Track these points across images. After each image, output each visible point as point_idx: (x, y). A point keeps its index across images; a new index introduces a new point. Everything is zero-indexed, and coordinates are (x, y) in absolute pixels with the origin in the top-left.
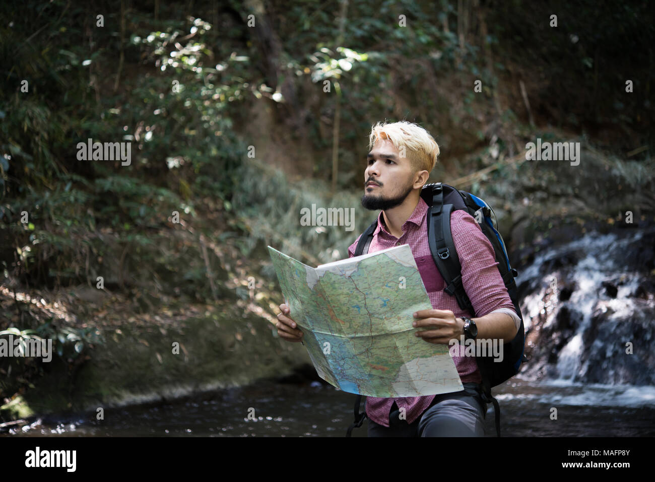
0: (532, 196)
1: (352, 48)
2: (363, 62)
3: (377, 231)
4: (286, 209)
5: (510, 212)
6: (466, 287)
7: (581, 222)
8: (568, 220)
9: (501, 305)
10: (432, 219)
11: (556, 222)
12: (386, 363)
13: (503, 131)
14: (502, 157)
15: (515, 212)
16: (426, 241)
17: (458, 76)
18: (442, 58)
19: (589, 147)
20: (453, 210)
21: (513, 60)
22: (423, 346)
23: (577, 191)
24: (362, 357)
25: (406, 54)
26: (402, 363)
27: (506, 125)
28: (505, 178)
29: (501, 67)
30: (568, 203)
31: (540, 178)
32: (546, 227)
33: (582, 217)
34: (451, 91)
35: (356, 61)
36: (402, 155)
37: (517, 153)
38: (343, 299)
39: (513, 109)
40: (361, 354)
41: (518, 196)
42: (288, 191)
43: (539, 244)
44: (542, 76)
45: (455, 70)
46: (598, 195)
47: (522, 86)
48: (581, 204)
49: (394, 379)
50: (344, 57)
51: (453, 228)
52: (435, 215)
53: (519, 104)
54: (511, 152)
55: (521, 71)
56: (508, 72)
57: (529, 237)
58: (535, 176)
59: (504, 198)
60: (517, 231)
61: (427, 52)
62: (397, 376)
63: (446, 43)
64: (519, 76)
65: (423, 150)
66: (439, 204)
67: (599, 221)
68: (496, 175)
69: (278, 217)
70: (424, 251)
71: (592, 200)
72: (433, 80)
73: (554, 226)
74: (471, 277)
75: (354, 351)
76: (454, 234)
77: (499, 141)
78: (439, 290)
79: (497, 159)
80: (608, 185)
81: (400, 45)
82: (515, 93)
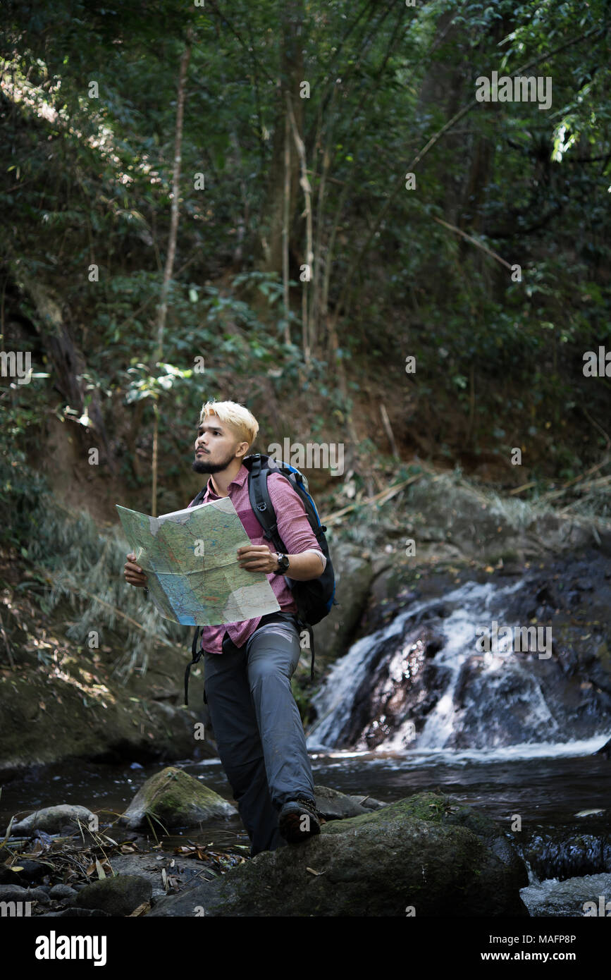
0: (395, 542)
1: (174, 363)
2: (186, 378)
3: (207, 494)
4: (94, 560)
5: (369, 560)
6: (281, 534)
7: (455, 571)
8: (439, 569)
9: (309, 547)
10: (252, 481)
11: (425, 572)
12: (217, 593)
13: (360, 465)
14: (359, 496)
15: (376, 561)
16: (247, 498)
17: (303, 397)
18: (283, 376)
19: (463, 482)
20: (269, 473)
21: (372, 379)
22: (246, 576)
23: (450, 535)
24: (197, 591)
25: (239, 370)
26: (230, 592)
27: (364, 457)
28: (362, 521)
29: (355, 386)
30: (438, 549)
31: (406, 520)
32: (413, 578)
33: (457, 566)
34: (295, 417)
35: (178, 378)
36: (225, 429)
37: (377, 491)
38: (180, 542)
39: (372, 439)
40: (196, 588)
41: (380, 543)
42: (97, 538)
43: (404, 599)
44: (408, 398)
45: (301, 391)
46: (474, 539)
47: (384, 410)
48: (455, 550)
49: (224, 608)
50: (165, 374)
51: (269, 486)
52: (254, 477)
53: (380, 433)
54: (371, 491)
55: (382, 392)
56: (366, 393)
57: (393, 591)
58: (400, 520)
59: (362, 544)
60: (378, 583)
61: (265, 369)
62: (226, 604)
63: (287, 357)
64: (379, 398)
65: (245, 425)
66: (257, 468)
67: (476, 569)
68: (352, 518)
69: (85, 569)
70: (246, 506)
71: (468, 545)
72: (273, 402)
73: (422, 576)
74: (285, 525)
75: (191, 586)
76: (270, 491)
77: (355, 477)
78: (259, 537)
79: (354, 498)
80: (485, 526)
81: (231, 360)
82: (375, 419)
